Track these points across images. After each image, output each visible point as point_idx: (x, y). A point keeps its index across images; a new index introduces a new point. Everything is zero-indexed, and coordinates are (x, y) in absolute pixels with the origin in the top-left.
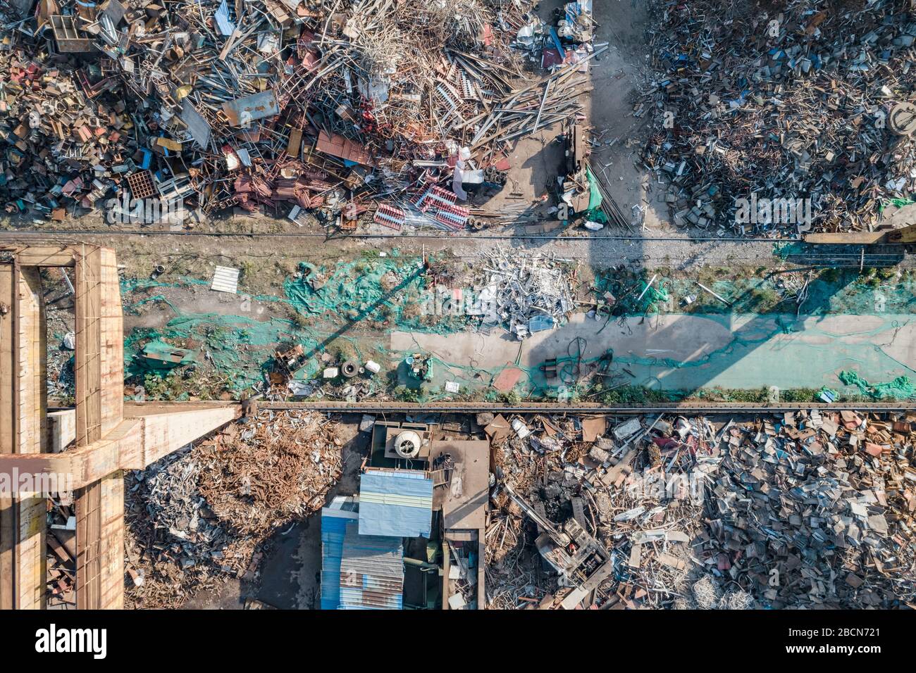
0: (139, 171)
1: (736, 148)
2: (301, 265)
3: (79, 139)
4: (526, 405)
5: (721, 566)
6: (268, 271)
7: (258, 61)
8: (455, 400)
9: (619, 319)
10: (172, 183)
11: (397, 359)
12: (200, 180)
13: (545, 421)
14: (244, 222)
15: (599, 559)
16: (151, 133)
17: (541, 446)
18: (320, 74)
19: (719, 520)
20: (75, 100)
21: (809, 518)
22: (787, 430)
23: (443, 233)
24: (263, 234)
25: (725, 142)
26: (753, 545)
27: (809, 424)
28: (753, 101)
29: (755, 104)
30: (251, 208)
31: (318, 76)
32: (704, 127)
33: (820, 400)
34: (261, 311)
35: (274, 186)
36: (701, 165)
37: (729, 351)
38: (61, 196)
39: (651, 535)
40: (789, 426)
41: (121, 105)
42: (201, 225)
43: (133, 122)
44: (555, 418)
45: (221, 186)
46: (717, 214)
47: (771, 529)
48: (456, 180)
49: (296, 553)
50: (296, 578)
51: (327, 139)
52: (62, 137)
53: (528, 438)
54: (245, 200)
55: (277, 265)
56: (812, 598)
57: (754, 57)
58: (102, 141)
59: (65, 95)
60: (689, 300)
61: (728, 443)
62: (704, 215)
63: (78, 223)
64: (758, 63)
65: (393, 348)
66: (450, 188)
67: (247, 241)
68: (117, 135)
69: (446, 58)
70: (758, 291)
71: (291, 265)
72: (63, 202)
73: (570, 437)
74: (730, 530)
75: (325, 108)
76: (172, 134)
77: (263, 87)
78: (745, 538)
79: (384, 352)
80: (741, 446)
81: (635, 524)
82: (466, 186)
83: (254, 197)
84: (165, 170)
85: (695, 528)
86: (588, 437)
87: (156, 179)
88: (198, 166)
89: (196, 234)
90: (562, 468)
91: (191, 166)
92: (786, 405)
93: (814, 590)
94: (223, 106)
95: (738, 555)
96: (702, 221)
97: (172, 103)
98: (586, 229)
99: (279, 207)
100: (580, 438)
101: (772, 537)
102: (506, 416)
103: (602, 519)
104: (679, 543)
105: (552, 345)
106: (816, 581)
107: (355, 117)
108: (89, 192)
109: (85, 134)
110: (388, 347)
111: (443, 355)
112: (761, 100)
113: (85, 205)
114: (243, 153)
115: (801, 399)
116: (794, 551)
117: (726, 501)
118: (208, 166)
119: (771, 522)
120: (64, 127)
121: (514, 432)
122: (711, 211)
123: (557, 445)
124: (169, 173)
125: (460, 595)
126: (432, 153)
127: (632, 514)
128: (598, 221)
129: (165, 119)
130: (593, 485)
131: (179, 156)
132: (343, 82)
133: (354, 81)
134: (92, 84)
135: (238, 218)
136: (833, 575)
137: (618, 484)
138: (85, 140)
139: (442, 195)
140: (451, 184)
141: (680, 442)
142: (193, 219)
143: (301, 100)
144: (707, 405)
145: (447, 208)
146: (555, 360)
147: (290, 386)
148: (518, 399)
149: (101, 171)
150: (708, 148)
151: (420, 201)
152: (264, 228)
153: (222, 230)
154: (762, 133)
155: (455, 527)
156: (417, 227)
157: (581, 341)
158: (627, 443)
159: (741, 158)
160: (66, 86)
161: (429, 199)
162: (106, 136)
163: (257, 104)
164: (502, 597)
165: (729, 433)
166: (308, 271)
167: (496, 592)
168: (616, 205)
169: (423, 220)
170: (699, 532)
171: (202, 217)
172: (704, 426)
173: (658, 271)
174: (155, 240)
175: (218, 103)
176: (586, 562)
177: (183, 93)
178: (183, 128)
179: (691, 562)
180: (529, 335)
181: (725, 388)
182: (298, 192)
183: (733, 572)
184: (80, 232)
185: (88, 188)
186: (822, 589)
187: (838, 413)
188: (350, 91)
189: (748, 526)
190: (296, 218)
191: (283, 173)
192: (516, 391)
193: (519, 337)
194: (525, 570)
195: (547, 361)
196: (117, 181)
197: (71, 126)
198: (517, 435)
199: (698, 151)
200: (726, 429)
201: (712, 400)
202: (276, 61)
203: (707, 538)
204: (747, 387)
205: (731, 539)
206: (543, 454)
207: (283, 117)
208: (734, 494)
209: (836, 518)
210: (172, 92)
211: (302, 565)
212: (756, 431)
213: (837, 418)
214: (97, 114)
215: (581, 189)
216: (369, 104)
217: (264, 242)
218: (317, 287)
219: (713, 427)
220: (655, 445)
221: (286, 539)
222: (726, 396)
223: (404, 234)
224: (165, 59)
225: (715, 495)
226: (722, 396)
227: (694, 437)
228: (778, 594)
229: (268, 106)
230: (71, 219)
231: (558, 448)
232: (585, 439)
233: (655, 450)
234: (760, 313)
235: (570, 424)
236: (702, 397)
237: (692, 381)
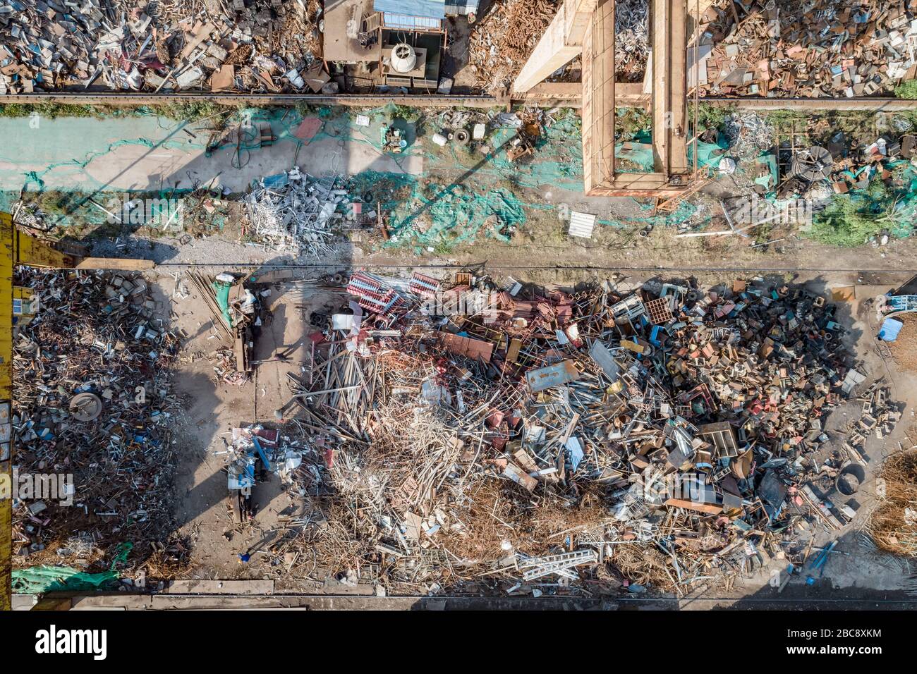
0: (662, 324)
1: (85, 346)
2: (509, 238)
3: (713, 345)
4: (290, 101)
6: (541, 232)
7: (545, 419)
8: (360, 108)
9: (200, 187)
10: (632, 315)
11: (416, 148)
12: (605, 317)
13: (271, 86)
14: (564, 280)
16: (650, 359)
17: (276, 61)
18: (486, 406)
20: (716, 380)
22: (30, 74)
23: (372, 270)
24: (546, 269)
25: (95, 352)
27: (8, 80)
28: (68, 391)
29: (66, 388)
30: (557, 293)
31: (488, 404)
32: (117, 369)
34: (548, 195)
35: (535, 313)
36: (120, 332)
37: (90, 155)
38: (736, 302)
40: (28, 78)
41: (677, 382)
42: (605, 277)
43: (666, 368)
44: (262, 89)
45: (585, 311)
46: (103, 290)
48: (359, 318)
51: (483, 355)
52: (729, 346)
53: (288, 69)
54: (563, 298)
55: (533, 239)
57: (68, 433)
58: (693, 347)
59: (724, 383)
61: (90, 63)
62: (116, 288)
63: (721, 278)
64: (63, 426)
65: (420, 159)
66: (365, 310)
67: (562, 262)
68: (680, 353)
69: (369, 435)
70: (61, 212)
71: (518, 238)
72: (736, 297)
73: (246, 69)
75: (483, 378)
76: (629, 355)
77: (541, 395)
79: (429, 154)
80: (77, 60)
82: (350, 312)
83: (554, 302)
84: (638, 326)
86: (228, 69)
87: (647, 318)
88: (607, 329)
89: (611, 269)
90: (254, 40)
91: (614, 329)
92: (32, 100)
94: (578, 377)
96: (118, 282)
97: (626, 378)
98: (233, 275)
99: (530, 293)
100: (237, 69)
102: (311, 91)
105: (266, 161)
107: (455, 370)
108: (711, 305)
109: (709, 350)
110: (425, 159)
111: (372, 152)
112: (60, 391)
113: (715, 294)
114: (563, 340)
115: (15, 106)
117: (91, 5)
118: (596, 328)
120: (728, 356)
121: (301, 75)
122: (110, 292)
123: (259, 61)
124: (634, 325)
126: (383, 343)
128: (221, 283)
129: (634, 367)
130: (224, 23)
131: (623, 336)
132: (465, 400)
133: (455, 402)
134: (701, 397)
135: (571, 284)
137: (199, 24)
138: (709, 345)
139: (373, 305)
140: (364, 314)
141: (138, 62)
142: (613, 283)
143: (506, 385)
144: (111, 100)
145: (368, 293)
146: (262, 146)
147: (519, 122)
148: (298, 108)
149: (697, 321)
150: (113, 347)
151: (394, 300)
152: (545, 274)
153: (585, 273)
154: (59, 360)
156: (397, 276)
157: (236, 165)
158: (191, 63)
159: (80, 336)
160: (724, 392)
161: (386, 301)
162: (690, 351)
163: (547, 379)
165: (89, 73)
166: (502, 232)
168: (204, 298)
169: (393, 282)
171: (604, 285)
172: (113, 82)
173: (162, 234)
174: (649, 263)
175: (583, 380)
177: (615, 387)
178: (618, 360)
180: (288, 170)
181: (93, 118)
182: (511, 306)
184: (720, 270)
185: (709, 310)
188: (459, 392)
190: (514, 284)
191: (525, 323)
192: (300, 116)
193: (297, 168)
195: (270, 145)
196: (682, 314)
197: (720, 356)
198: (298, 72)
199: (123, 345)
200: (92, 78)
201: (107, 106)
202: (527, 417)
204: (72, 120)
206: (272, 52)
207: (522, 372)
208: (83, 11)
210: (626, 388)
212: (62, 75)
214: (698, 370)
215: (237, 306)
216: (440, 380)
217: (545, 261)
218: (494, 216)
219: (105, 79)
220: (162, 61)
222: (92, 110)
223: (410, 269)
224: (632, 417)
225: (102, 12)
226: (96, 110)
227: (124, 69)
229: (537, 378)
230: (728, 282)
231: (257, 58)
232: (232, 67)
233: (163, 57)
234: (59, 193)
235: (247, 82)
236: (117, 109)
237: (127, 125)
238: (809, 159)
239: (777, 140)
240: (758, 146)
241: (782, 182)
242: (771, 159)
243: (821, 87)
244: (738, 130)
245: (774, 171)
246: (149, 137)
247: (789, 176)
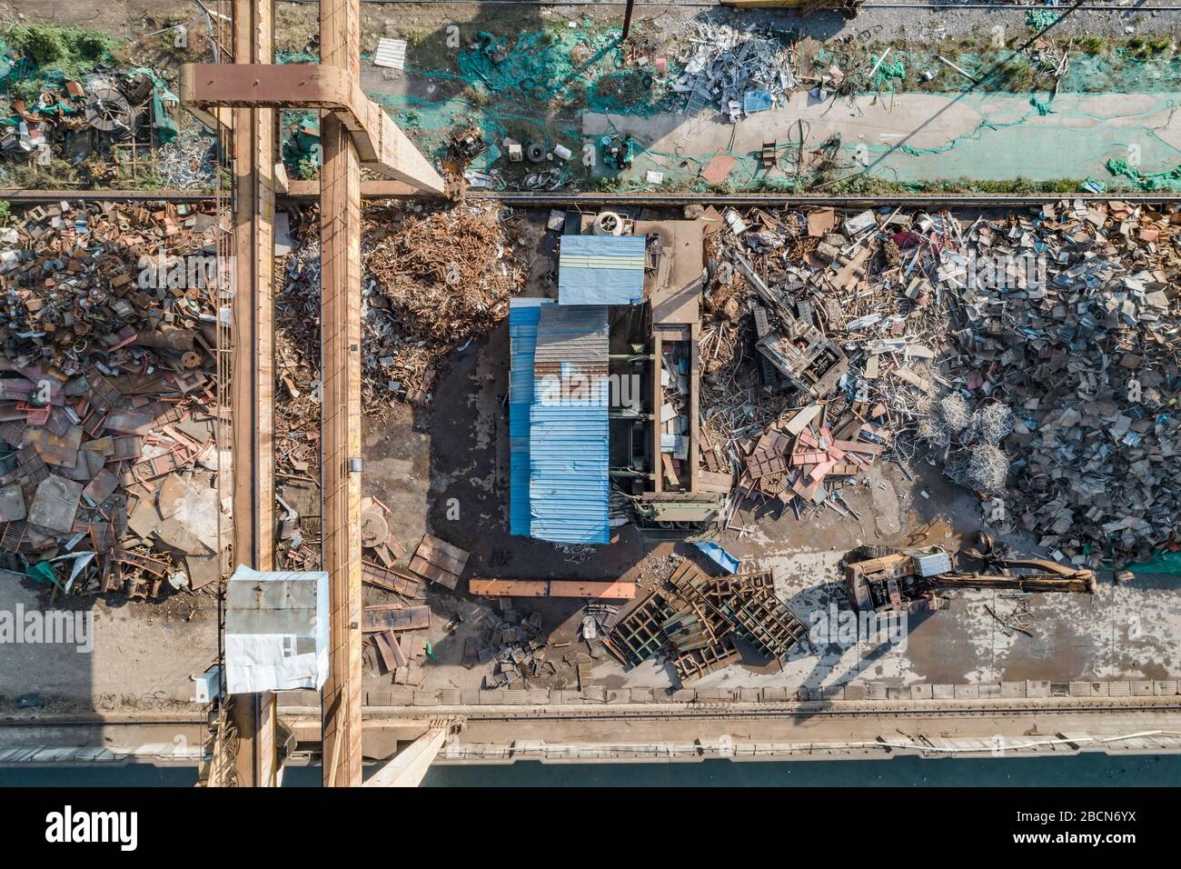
2: (478, 35)
4: (742, 196)
5: (971, 385)
8: (658, 191)
9: (847, 98)
11: (591, 145)
13: (764, 214)
15: (832, 358)
17: (759, 243)
19: (968, 330)
21: (1076, 304)
22: (1046, 224)
23: (642, 0)
26: (1010, 352)
27: (1072, 215)
33: (1084, 191)
34: (431, 89)
37: (977, 135)
39: (890, 344)
40: (1048, 219)
44: (775, 211)
47: (1030, 328)
49: (474, 373)
50: (475, 402)
53: (743, 234)
56: (1081, 395)
60: (929, 76)
61: (977, 242)
65: (586, 132)
70: (1009, 65)
71: (467, 36)
73: (794, 232)
74: (983, 340)
78: (999, 347)
79: (575, 137)
80: (992, 246)
81: (871, 333)
85: (940, 342)
86: (815, 231)
90: (784, 268)
92: (1045, 196)
93: (1084, 385)
95: (993, 367)
100: (805, 233)
101: (1032, 337)
102: (719, 208)
103: (833, 326)
104: (922, 359)
105: (769, 130)
106: (1085, 373)
110: (580, 131)
111: (643, 140)
115: (1061, 191)
116: (1059, 346)
117: (977, 307)
119: (1030, 320)
121: (728, 226)
123: (778, 239)
125: (669, 405)
127: (868, 321)
130: (820, 288)
136: (1106, 362)
137: (850, 288)
141: (922, 238)
144: (951, 197)
146: (773, 145)
147: (466, 175)
148: (732, 190)
155: (664, 321)
157: (804, 125)
158: (859, 241)
164: (716, 419)
165: (978, 233)
166: (487, 41)
167: (710, 411)
170: (946, 348)
172: (949, 222)
173: (892, 43)
176: (816, 361)
179: (937, 383)
180: (743, 116)
181: (973, 179)
183: (986, 387)
186: (1093, 383)
187: (1106, 202)
189: (1004, 330)
192: (730, 181)
193: (732, 118)
194: (743, 387)
195: (765, 146)
198: (732, 230)
200: (974, 226)
201: (957, 191)
203: (954, 353)
204: (998, 179)
205: (983, 351)
206: (762, 254)
208: (986, 299)
209: (1108, 295)
211: (481, 387)
212: (1009, 227)
213: (1105, 209)
218: (497, 60)
219: (959, 225)
220: (892, 243)
221: (462, 356)
222: (974, 189)
223: (596, 1)
225: (963, 301)
226: (968, 188)
227: (937, 235)
228: (1040, 402)
231: (780, 243)
232: (811, 234)
233: (892, 247)
234: (1012, 91)
235: (793, 218)
236: (946, 189)
237: (934, 171)
238: (115, 115)
239: (154, 156)
240: (176, 147)
241: (147, 105)
242: (161, 121)
243: (101, 212)
244: (202, 168)
245: (158, 105)
246: (907, 158)
247: (140, 109)
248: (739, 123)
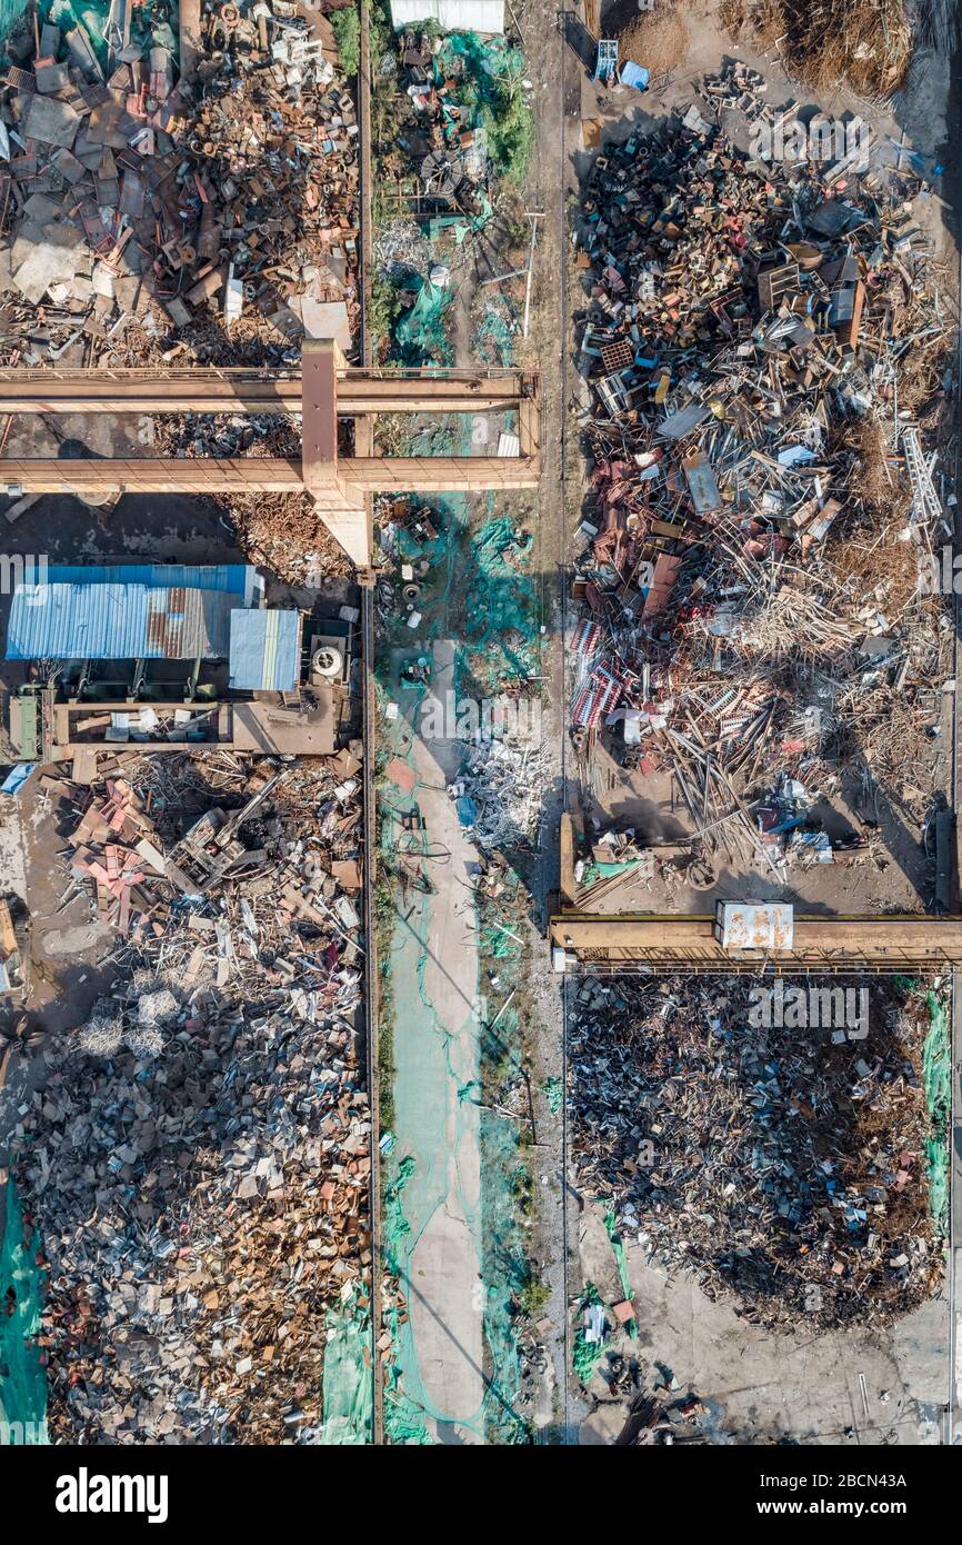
0: (633, 353)
1: (667, 1028)
2: (530, 536)
3: (665, 294)
4: (372, 796)
5: (189, 1023)
6: (522, 499)
7: (754, 491)
8: (378, 714)
9: (473, 901)
10: (621, 388)
11: (423, 648)
12: (625, 421)
13: (354, 818)
14: (578, 471)
15: (200, 879)
16: (676, 368)
17: (325, 813)
18: (739, 560)
19: (242, 1019)
20: (707, 290)
21: (252, 1115)
22: (347, 1096)
23: (568, 698)
24: (565, 493)
25: (673, 1015)
26: (215, 1056)
27: (355, 1120)
28: (719, 1046)
29: (717, 1047)
30: (594, 479)
31: (738, 558)
32: (692, 992)
33: (382, 1134)
35: (618, 504)
36: (648, 989)
37: (438, 1029)
38: (605, 264)
39: (225, 941)
40: (352, 1098)
41: (706, 336)
42: (573, 422)
43: (687, 348)
44: (358, 829)
45: (618, 444)
46: (595, 1012)
47: (236, 1075)
48: (628, 711)
49: (198, 534)
50: (169, 533)
51: (672, 565)
52: (666, 275)
53: (334, 798)
54: (602, 472)
55: (529, 509)
56: (161, 1118)
57: (769, 1046)
58: (664, 316)
59: (712, 280)
60: (495, 981)
61: (331, 1029)
62: (593, 997)
63: (573, 282)
64: (762, 1050)
65: (436, 643)
66: (618, 705)
67: (556, 474)
68: (671, 332)
69: (766, 700)
70: (506, 1060)
71: (529, 525)
72: (598, 265)
73: (336, 847)
74: (232, 1032)
75: (704, 564)
76: (673, 393)
77: (725, 496)
78: (223, 1048)
79: (431, 632)
80: (328, 1044)
81: (237, 923)
82: (621, 724)
83: (605, 483)
84: (634, 382)
85: (233, 993)
86: (337, 867)
87: (625, 372)
88: (639, 419)
89: (564, 415)
90: (301, 838)
91: (639, 411)
92: (376, 1095)
93: (170, 1120)
94: (703, 453)
95: (203, 1041)
96: (585, 996)
97: (705, 396)
98: (575, 862)
99: (595, 510)
100: (335, 858)
101: (226, 1077)
102: (360, 773)
103: (243, 885)
104: (215, 975)
105: (439, 824)
106: (181, 1122)
107: (695, 598)
108: (609, 297)
109: (671, 299)
110: (437, 637)
112: (721, 1053)
113: (594, 290)
114: (654, 471)
115: (383, 1113)
116: (213, 1100)
117: (264, 1027)
118: (639, 432)
119: (244, 1075)
120: (679, 276)
121: (342, 783)
122: (596, 1005)
123: (327, 832)
124: (632, 387)
125: (157, 722)
126: (658, 684)
127: (249, 920)
128: (585, 876)
129: (689, 386)
130: (282, 873)
131: (650, 399)
132: (732, 585)
133: (733, 597)
134: (725, 307)
135: (583, 463)
136: (188, 1139)
137: (283, 902)
138: (664, 299)
139: (611, 697)
140: (624, 707)
141: (332, 973)
142: (581, 412)
143: (712, 537)
144: (375, 1003)
145: (596, 702)
146: (425, 828)
147: (391, 525)
148: (380, 787)
149: (632, 311)
150: (667, 996)
151: (604, 672)
152: (571, 494)
153: (568, 445)
154: (684, 1056)
155: (235, 716)
156: (575, 669)
157: (446, 858)
158: (330, 912)
159: (656, 1034)
160: (722, 280)
161: (606, 681)
162: (670, 320)
163: (706, 489)
164: (151, 771)
165: (341, 1031)
166: (523, 544)
167: (158, 764)
168: (603, 895)
169: (583, 675)
170: (227, 998)
171: (583, 423)
172: (351, 1002)
173: (528, 945)
174: (556, 369)
175: (707, 446)
176: (197, 864)
177: (717, 409)
178: (680, 406)
179: (193, 990)
180: (453, 798)
181: (394, 1026)
182: (612, 533)
183: (184, 1035)
184: (564, 284)
185: (614, 296)
186: (172, 1129)
187: (368, 1154)
188: (722, 592)
189: (237, 1051)
190: (583, 530)
191: (633, 516)
192: (388, 784)
193: (450, 787)
194: (183, 797)
195: (424, 819)
196: (621, 329)
197: (678, 285)
198: (338, 786)
199: (664, 986)
200: (348, 1027)
201: (380, 1010)
202: (752, 511)
203: (221, 1007)
204: (396, 1050)
205: (221, 1033)
206: (316, 817)
207: (694, 518)
208: (273, 1036)
209: (253, 1141)
210: (717, 396)
211: (184, 540)
212: (346, 1060)
213: (362, 1153)
214: (693, 311)
215: (618, 854)
216: (708, 614)
217: (555, 494)
218: (504, 554)
219: (349, 1012)
220: (329, 944)
221: (216, 522)
222: (385, 1026)
223: (566, 653)
224: (753, 389)
225: (271, 1014)
226: (385, 1021)
227: (337, 989)
228: (162, 1084)
229: (704, 501)
230: (578, 274)
231: (324, 833)
232: (334, 863)
233: (323, 944)
234: (481, 1063)
235: (351, 847)
236: (383, 998)
237: (401, 986)
238: (437, 179)
239: (408, 216)
240: (417, 238)
241: (458, 210)
242: (435, 224)
243: (347, 165)
244: (396, 263)
245: (450, 221)
246: (415, 961)
247: (453, 202)
248: (445, 795)
